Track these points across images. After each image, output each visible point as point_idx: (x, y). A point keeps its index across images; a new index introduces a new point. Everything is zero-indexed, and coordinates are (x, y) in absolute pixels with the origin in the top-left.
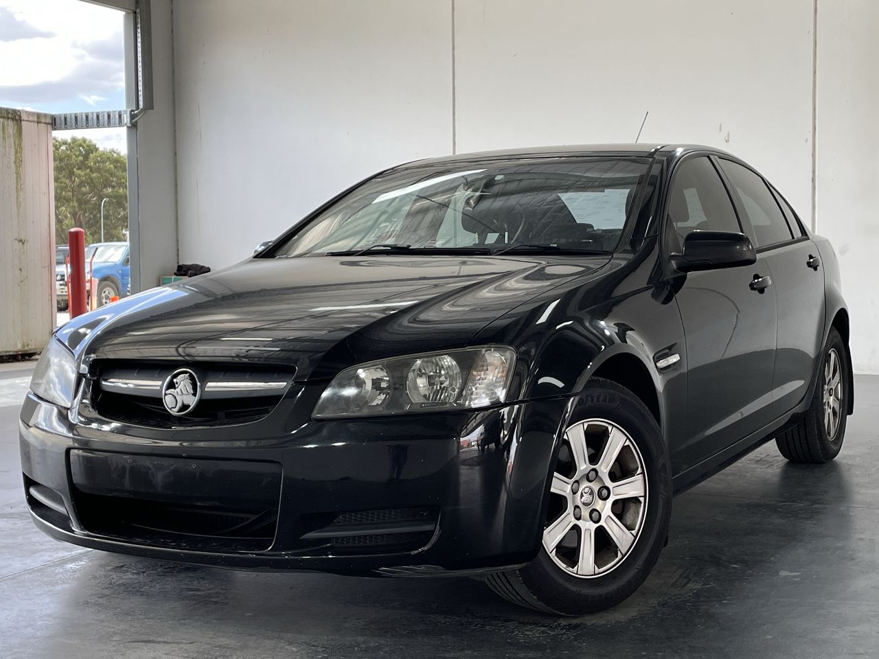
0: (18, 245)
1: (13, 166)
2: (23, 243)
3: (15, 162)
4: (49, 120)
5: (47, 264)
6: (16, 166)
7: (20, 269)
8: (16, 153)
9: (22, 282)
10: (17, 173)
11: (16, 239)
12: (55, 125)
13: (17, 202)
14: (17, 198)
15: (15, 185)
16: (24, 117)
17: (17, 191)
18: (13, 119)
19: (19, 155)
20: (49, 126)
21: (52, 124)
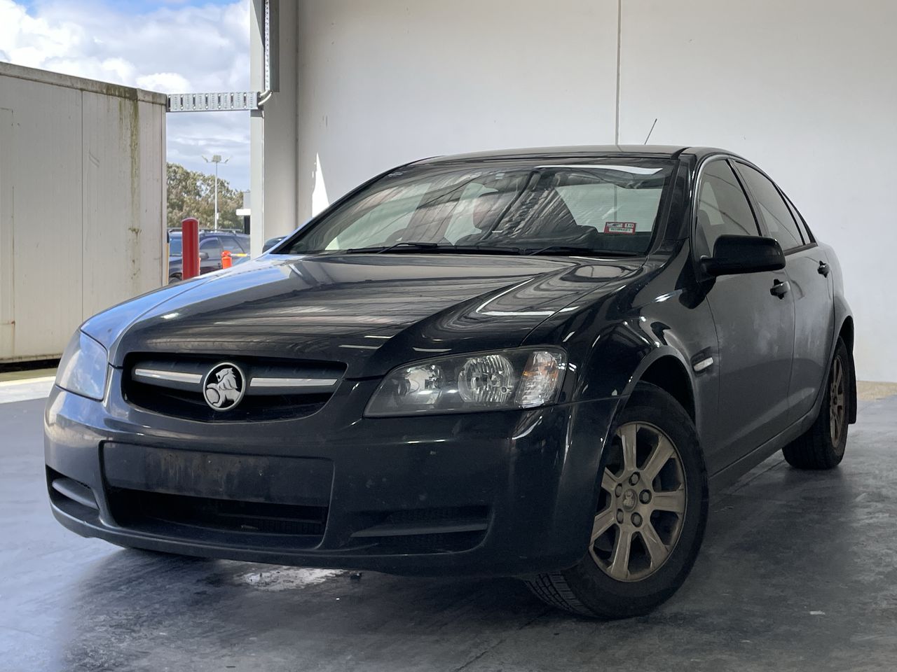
0: (131, 235)
1: (129, 149)
2: (137, 233)
3: (131, 146)
4: (164, 102)
5: (159, 255)
6: (132, 150)
7: (134, 261)
8: (132, 135)
9: (134, 274)
10: (132, 158)
11: (130, 229)
12: (169, 106)
13: (132, 188)
14: (132, 184)
15: (130, 170)
16: (140, 96)
17: (132, 177)
18: (130, 99)
19: (134, 137)
20: (164, 107)
21: (166, 105)
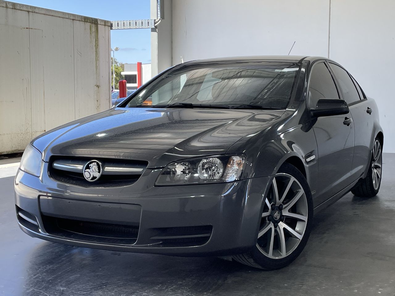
0: (96, 88)
2: (98, 87)
3: (95, 46)
4: (109, 25)
5: (109, 98)
6: (96, 48)
7: (97, 101)
8: (96, 41)
9: (98, 107)
10: (96, 52)
11: (95, 85)
12: (112, 27)
13: (96, 66)
14: (96, 64)
15: (95, 57)
16: (99, 22)
17: (96, 61)
18: (95, 24)
19: (97, 42)
20: (109, 27)
21: (110, 26)
